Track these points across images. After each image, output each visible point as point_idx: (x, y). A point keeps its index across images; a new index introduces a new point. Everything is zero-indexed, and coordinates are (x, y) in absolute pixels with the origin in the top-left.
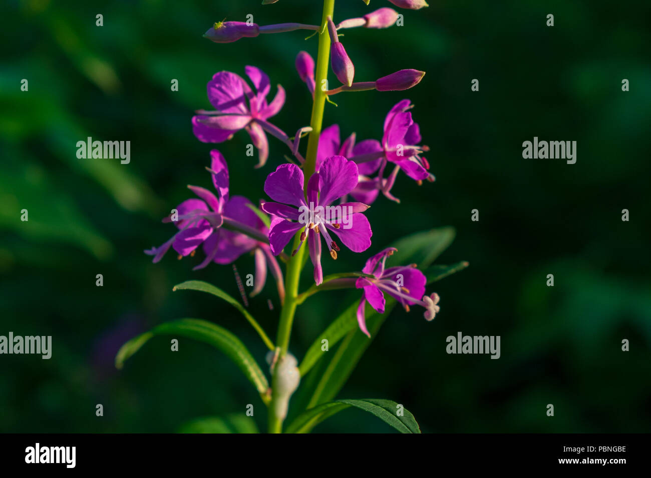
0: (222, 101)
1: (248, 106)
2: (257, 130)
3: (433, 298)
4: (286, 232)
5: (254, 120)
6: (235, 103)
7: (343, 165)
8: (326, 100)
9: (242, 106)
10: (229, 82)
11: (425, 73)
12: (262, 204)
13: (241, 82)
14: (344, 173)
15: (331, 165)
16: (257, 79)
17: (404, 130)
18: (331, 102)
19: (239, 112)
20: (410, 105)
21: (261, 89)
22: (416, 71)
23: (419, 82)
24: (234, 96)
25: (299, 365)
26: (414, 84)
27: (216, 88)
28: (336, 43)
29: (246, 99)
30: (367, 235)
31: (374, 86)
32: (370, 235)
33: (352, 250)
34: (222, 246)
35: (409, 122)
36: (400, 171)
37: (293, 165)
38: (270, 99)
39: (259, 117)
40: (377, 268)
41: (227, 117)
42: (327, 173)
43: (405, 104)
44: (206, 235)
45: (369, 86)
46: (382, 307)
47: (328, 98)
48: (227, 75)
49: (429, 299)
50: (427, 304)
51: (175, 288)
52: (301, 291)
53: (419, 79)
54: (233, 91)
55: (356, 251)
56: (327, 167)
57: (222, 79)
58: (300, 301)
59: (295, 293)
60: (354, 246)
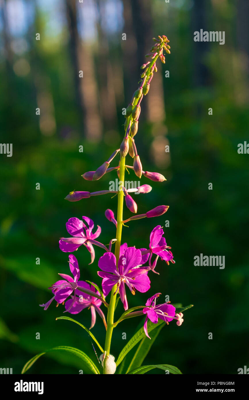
0: (73, 231)
1: (85, 234)
2: (89, 244)
3: (180, 315)
4: (109, 285)
5: (88, 240)
6: (79, 232)
7: (134, 252)
8: (123, 225)
9: (82, 233)
10: (76, 222)
11: (169, 206)
12: (98, 272)
13: (81, 222)
14: (135, 256)
15: (129, 252)
16: (88, 221)
17: (160, 237)
18: (125, 226)
19: (82, 237)
20: (161, 227)
21: (91, 226)
22: (165, 206)
23: (166, 211)
24: (78, 229)
25: (116, 361)
26: (164, 212)
27: (70, 225)
28: (127, 195)
29: (84, 230)
30: (147, 283)
31: (145, 216)
32: (149, 283)
33: (141, 292)
34: (74, 305)
35: (162, 233)
36: (159, 258)
37: (111, 253)
38: (94, 231)
39: (90, 238)
40: (152, 304)
41: (76, 238)
42: (127, 256)
43: (159, 227)
44: (70, 293)
45: (143, 216)
46: (157, 320)
47: (124, 224)
48: (75, 219)
49: (178, 315)
50: (177, 317)
51: (56, 319)
52: (115, 321)
53: (167, 209)
54: (78, 226)
55: (143, 292)
56: (127, 254)
57: (73, 221)
58: (115, 326)
59: (112, 322)
60: (142, 290)
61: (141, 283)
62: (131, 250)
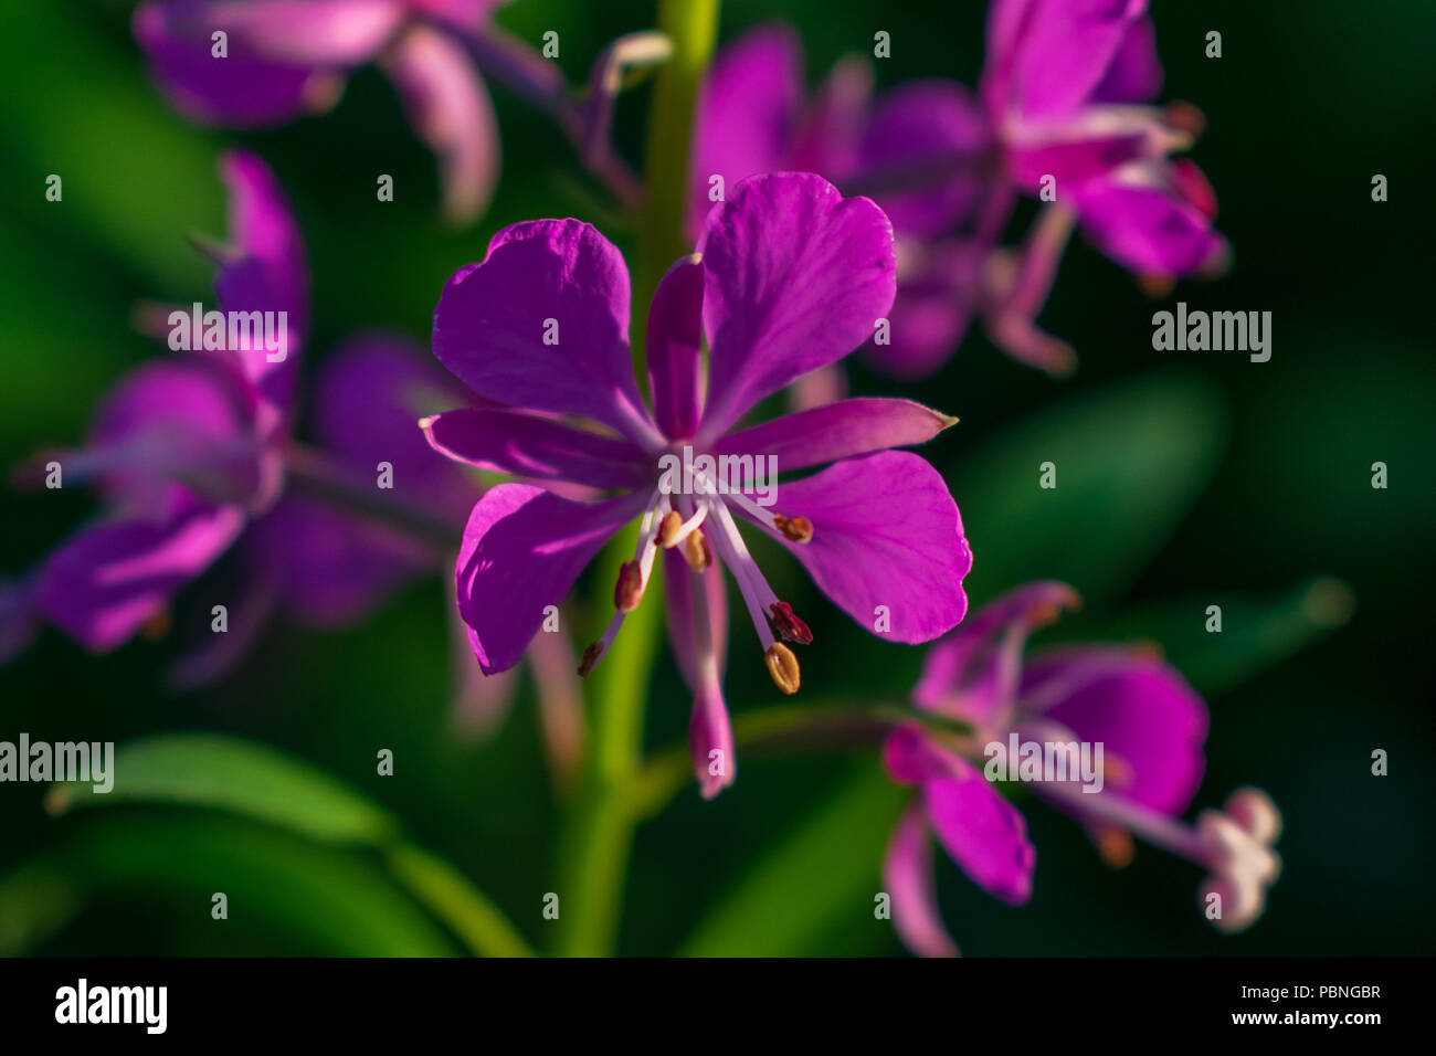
4: (547, 548)
7: (821, 220)
14: (825, 258)
15: (762, 219)
37: (576, 224)
42: (743, 256)
56: (741, 233)
61: (879, 542)
62: (788, 202)
